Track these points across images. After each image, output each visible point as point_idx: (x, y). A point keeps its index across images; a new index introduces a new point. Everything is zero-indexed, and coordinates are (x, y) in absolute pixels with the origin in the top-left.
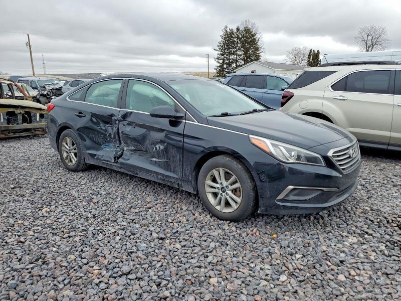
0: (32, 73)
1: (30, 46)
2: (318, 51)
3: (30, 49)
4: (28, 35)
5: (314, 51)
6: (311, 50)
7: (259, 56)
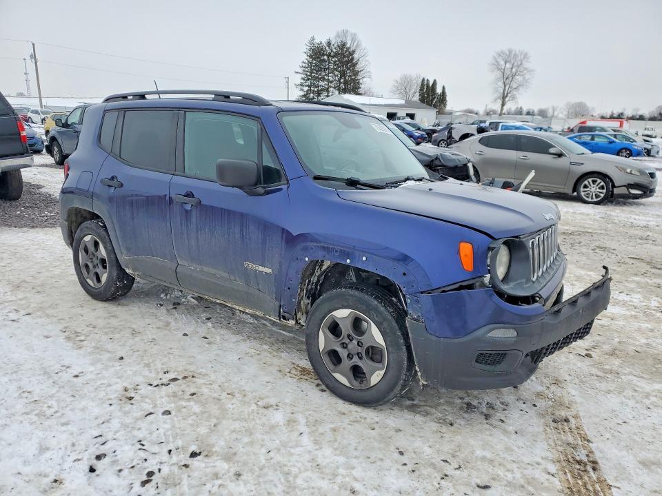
0: (39, 103)
1: (35, 60)
2: (435, 81)
3: (36, 63)
4: (33, 44)
5: (427, 80)
6: (423, 80)
7: (358, 83)
